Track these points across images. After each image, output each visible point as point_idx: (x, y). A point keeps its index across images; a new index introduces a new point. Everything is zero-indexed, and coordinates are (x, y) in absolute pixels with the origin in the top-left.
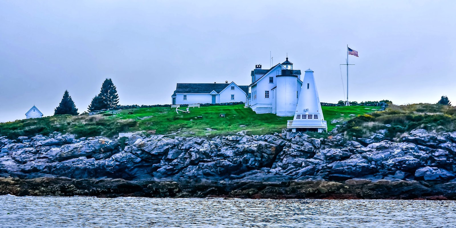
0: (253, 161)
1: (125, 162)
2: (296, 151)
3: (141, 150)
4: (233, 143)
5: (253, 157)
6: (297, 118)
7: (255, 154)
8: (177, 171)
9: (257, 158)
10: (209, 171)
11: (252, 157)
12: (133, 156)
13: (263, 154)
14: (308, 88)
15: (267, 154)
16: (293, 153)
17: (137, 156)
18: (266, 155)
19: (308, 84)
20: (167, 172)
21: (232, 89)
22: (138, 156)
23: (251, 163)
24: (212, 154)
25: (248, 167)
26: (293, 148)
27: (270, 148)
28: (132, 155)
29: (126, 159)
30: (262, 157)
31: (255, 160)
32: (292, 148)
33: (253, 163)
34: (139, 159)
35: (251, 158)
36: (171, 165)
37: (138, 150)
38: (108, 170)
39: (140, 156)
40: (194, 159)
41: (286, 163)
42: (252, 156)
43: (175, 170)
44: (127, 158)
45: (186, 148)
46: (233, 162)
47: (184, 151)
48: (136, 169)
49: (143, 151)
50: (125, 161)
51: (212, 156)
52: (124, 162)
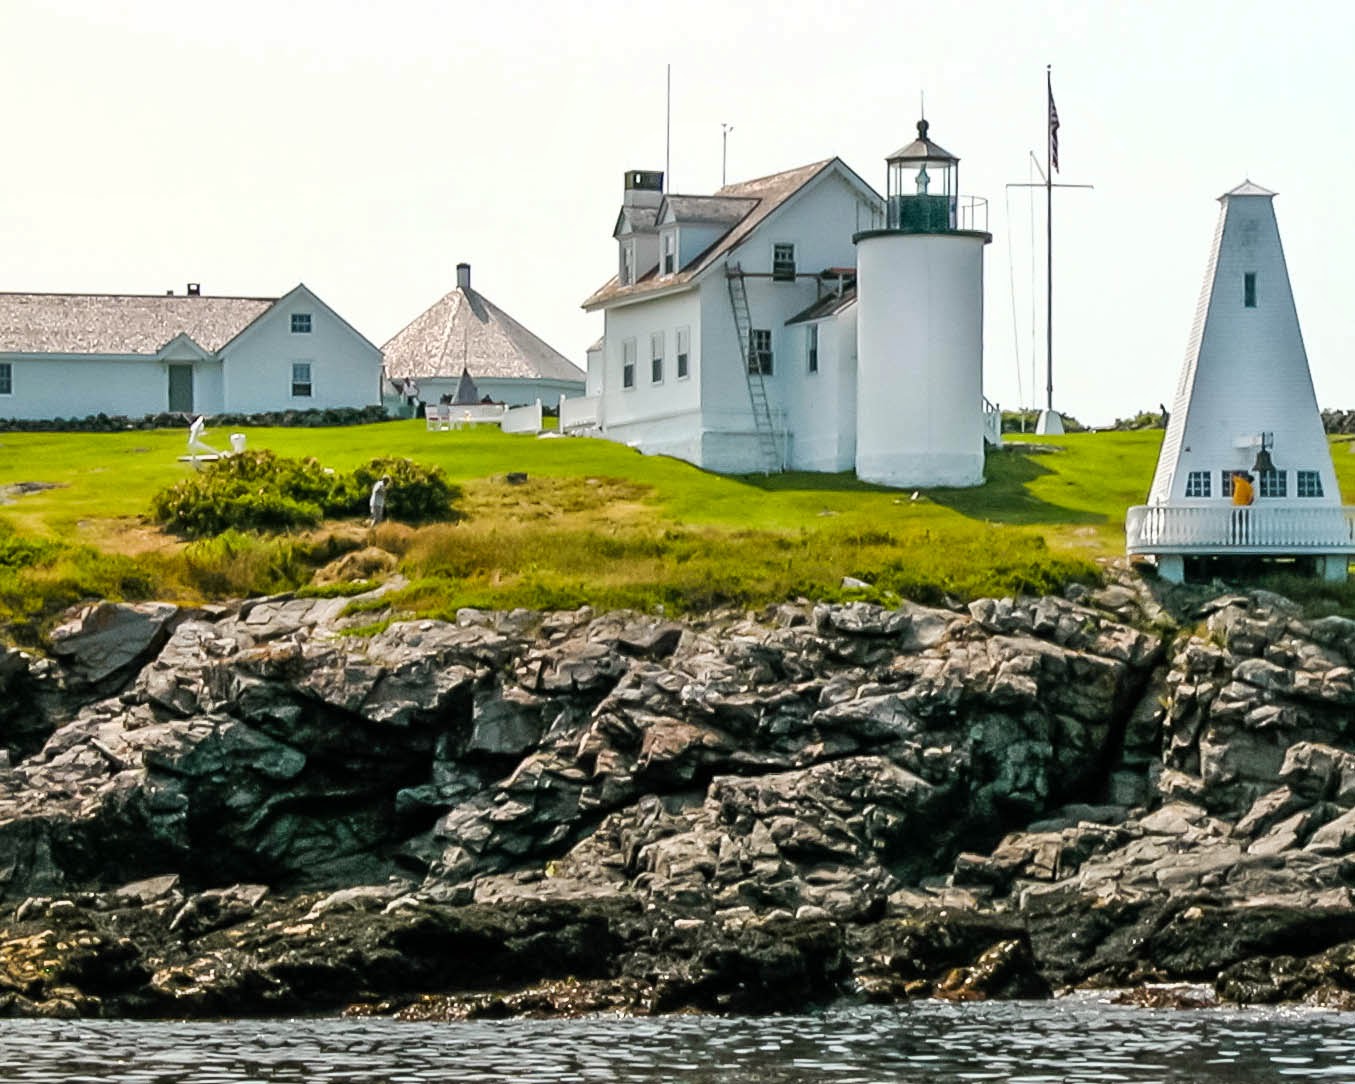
0: (1021, 765)
1: (215, 779)
2: (1267, 696)
3: (296, 697)
4: (872, 649)
5: (1018, 740)
6: (1188, 494)
7: (1029, 718)
8: (559, 831)
9: (1038, 748)
10: (811, 832)
11: (1015, 735)
12: (253, 739)
13: (1062, 718)
14: (1250, 302)
15: (1079, 718)
16: (1256, 713)
17: (276, 738)
18: (1074, 727)
19: (1250, 280)
20: (505, 842)
21: (294, 329)
22: (279, 733)
23: (1017, 777)
24: (771, 722)
25: (999, 800)
26: (1248, 677)
27: (1088, 679)
28: (243, 729)
29: (217, 759)
30: (1058, 737)
31: (1032, 758)
32: (1240, 679)
33: (1025, 777)
34: (291, 761)
35: (1013, 743)
36: (515, 793)
37: (277, 697)
38: (163, 831)
39: (298, 736)
40: (667, 751)
41: (1228, 776)
42: (1012, 731)
43: (552, 824)
44: (224, 751)
45: (575, 682)
46: (924, 771)
47: (571, 703)
48: (284, 826)
49: (312, 705)
50: (215, 766)
51: (776, 736)
52: (209, 774)
